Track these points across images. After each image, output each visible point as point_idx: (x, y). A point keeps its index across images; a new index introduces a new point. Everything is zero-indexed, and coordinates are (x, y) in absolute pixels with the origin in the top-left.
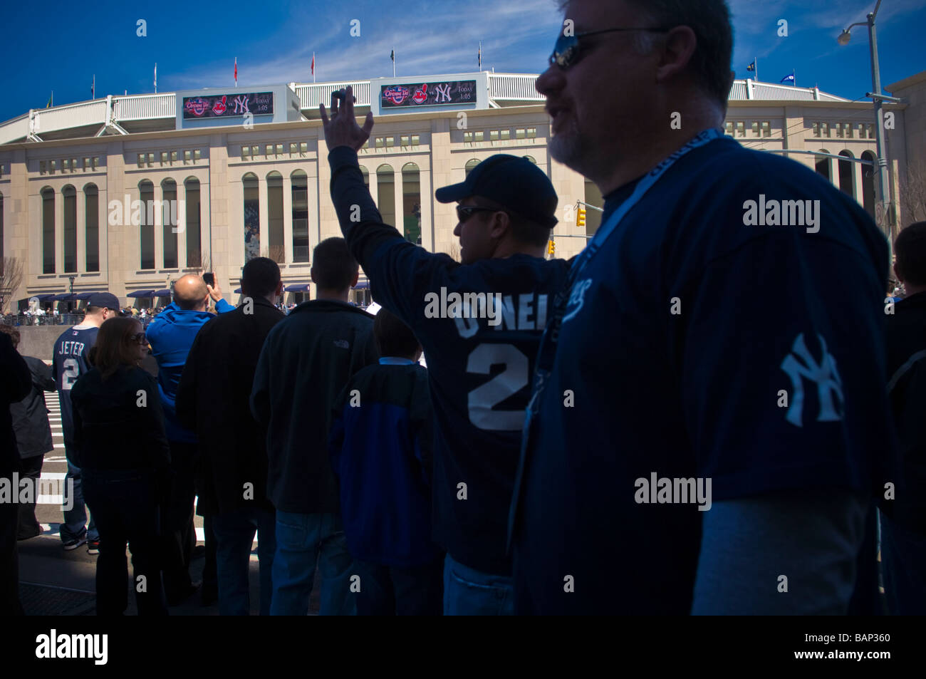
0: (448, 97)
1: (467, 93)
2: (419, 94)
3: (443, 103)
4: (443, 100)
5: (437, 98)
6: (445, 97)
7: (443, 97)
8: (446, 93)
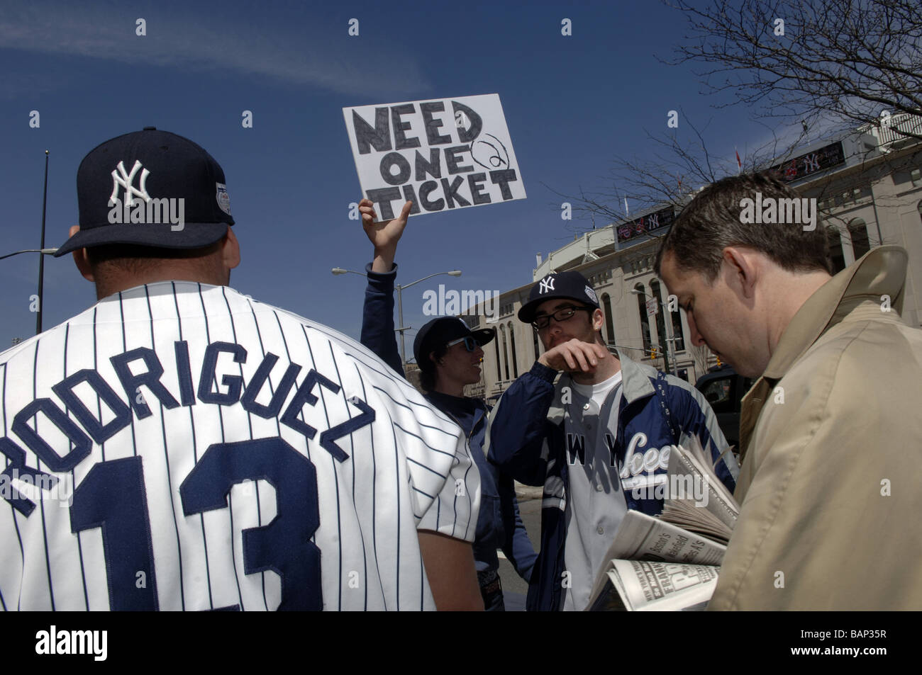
0: (817, 165)
1: (834, 155)
2: (788, 170)
3: (813, 172)
4: (812, 170)
5: (806, 169)
6: (814, 166)
7: (812, 167)
8: (814, 162)
